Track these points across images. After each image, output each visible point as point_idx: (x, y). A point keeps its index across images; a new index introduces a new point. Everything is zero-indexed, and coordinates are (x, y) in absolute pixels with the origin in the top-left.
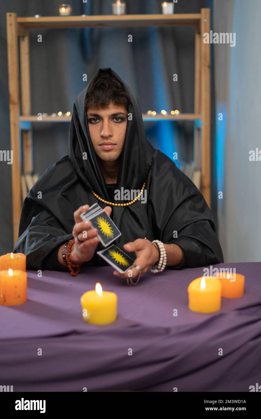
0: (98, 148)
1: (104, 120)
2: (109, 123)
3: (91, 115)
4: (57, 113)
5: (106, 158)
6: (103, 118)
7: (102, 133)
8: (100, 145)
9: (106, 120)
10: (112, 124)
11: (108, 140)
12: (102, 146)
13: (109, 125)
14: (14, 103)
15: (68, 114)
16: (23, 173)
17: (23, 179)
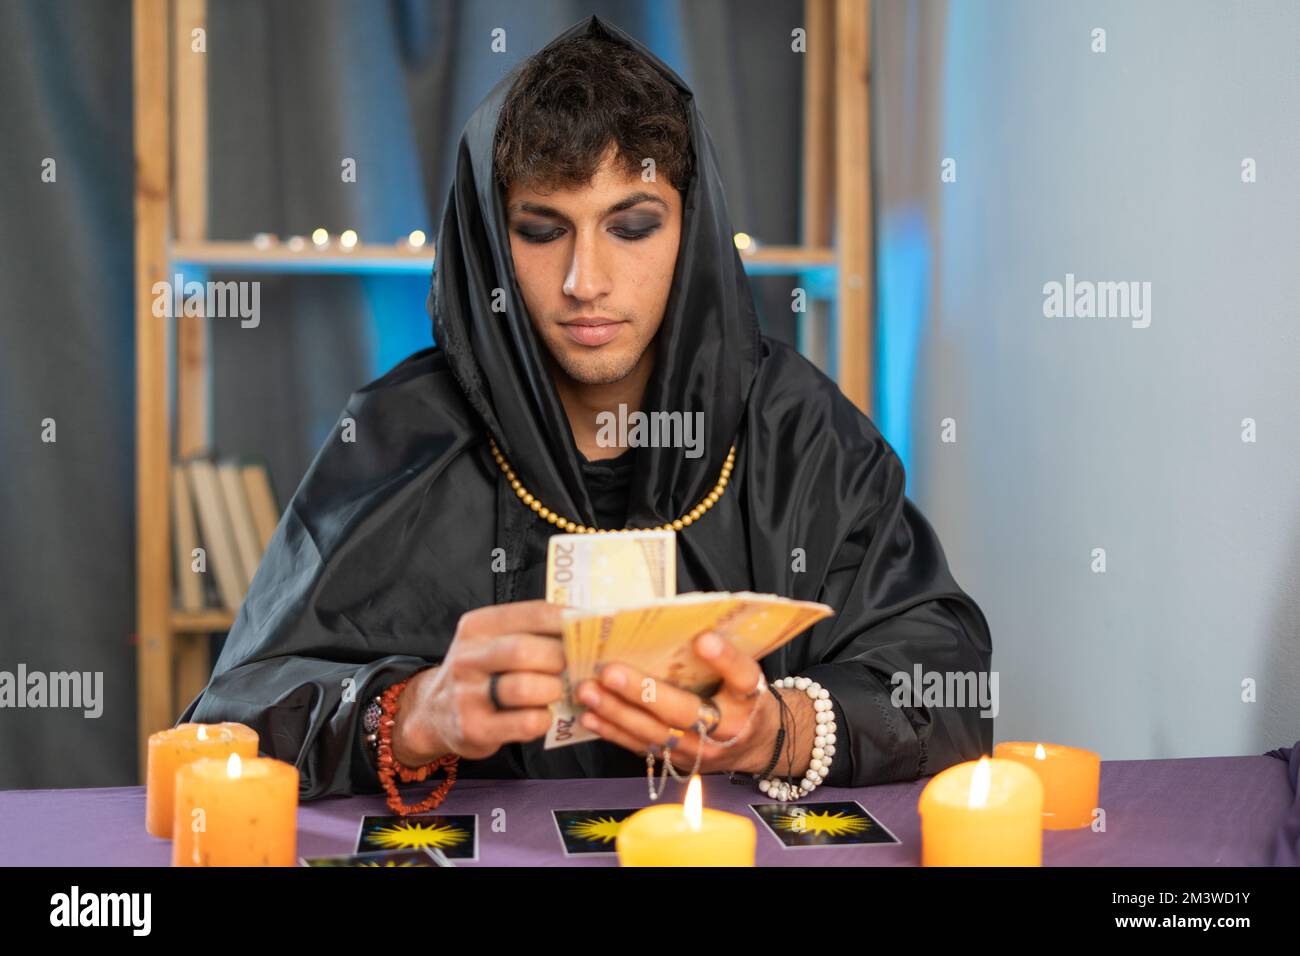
0: (554, 333)
1: (579, 231)
2: (596, 244)
3: (526, 208)
4: (307, 233)
5: (586, 374)
6: (575, 223)
7: (571, 284)
8: (562, 324)
9: (587, 232)
10: (613, 243)
11: (596, 308)
12: (571, 328)
13: (597, 252)
14: (153, 195)
15: (349, 239)
16: (175, 456)
17: (179, 477)
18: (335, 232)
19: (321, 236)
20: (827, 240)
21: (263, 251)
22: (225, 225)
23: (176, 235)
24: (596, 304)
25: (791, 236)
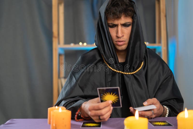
4: (78, 43)
6: (118, 25)
14: (55, 37)
15: (85, 44)
16: (59, 77)
17: (59, 81)
18: (83, 43)
19: (81, 44)
20: (160, 42)
21: (72, 46)
22: (67, 42)
23: (59, 43)
24: (121, 38)
25: (154, 42)
